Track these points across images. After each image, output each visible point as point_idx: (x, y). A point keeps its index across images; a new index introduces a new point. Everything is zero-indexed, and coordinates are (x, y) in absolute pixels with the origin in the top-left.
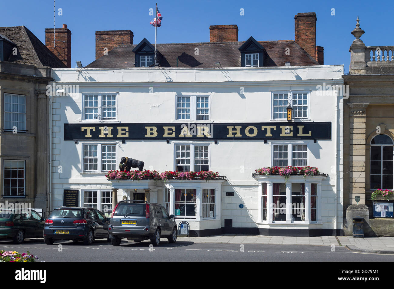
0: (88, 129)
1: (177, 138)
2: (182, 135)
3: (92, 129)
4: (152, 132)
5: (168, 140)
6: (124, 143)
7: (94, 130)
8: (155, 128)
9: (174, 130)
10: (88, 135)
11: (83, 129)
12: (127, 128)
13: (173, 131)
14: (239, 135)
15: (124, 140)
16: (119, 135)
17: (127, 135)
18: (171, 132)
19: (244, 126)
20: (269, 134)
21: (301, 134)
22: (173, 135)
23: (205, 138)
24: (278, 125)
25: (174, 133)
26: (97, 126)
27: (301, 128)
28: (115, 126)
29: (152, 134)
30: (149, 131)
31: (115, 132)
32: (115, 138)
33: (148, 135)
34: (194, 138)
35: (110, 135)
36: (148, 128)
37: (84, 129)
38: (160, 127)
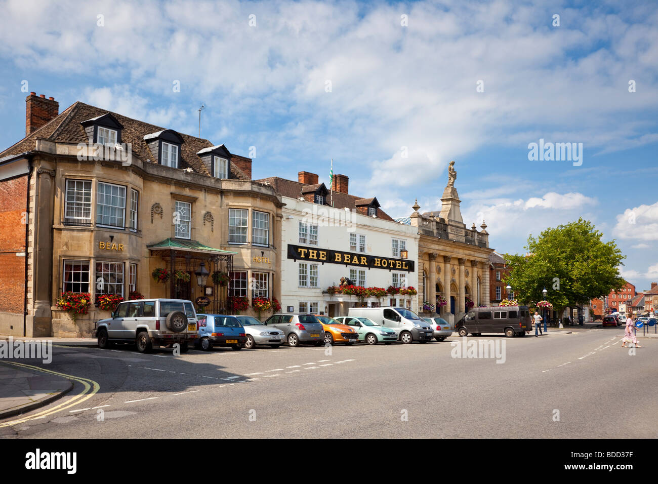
0: (303, 250)
1: (351, 264)
2: (353, 262)
5: (347, 264)
7: (306, 252)
10: (303, 256)
11: (299, 250)
12: (325, 253)
13: (349, 259)
14: (379, 265)
15: (323, 262)
16: (321, 258)
17: (325, 259)
19: (382, 258)
20: (392, 266)
21: (404, 268)
22: (349, 261)
23: (364, 266)
24: (395, 260)
26: (308, 248)
27: (404, 263)
28: (318, 250)
29: (338, 259)
30: (337, 257)
31: (318, 255)
32: (318, 260)
33: (336, 260)
34: (359, 265)
35: (315, 258)
36: (336, 254)
38: (343, 253)
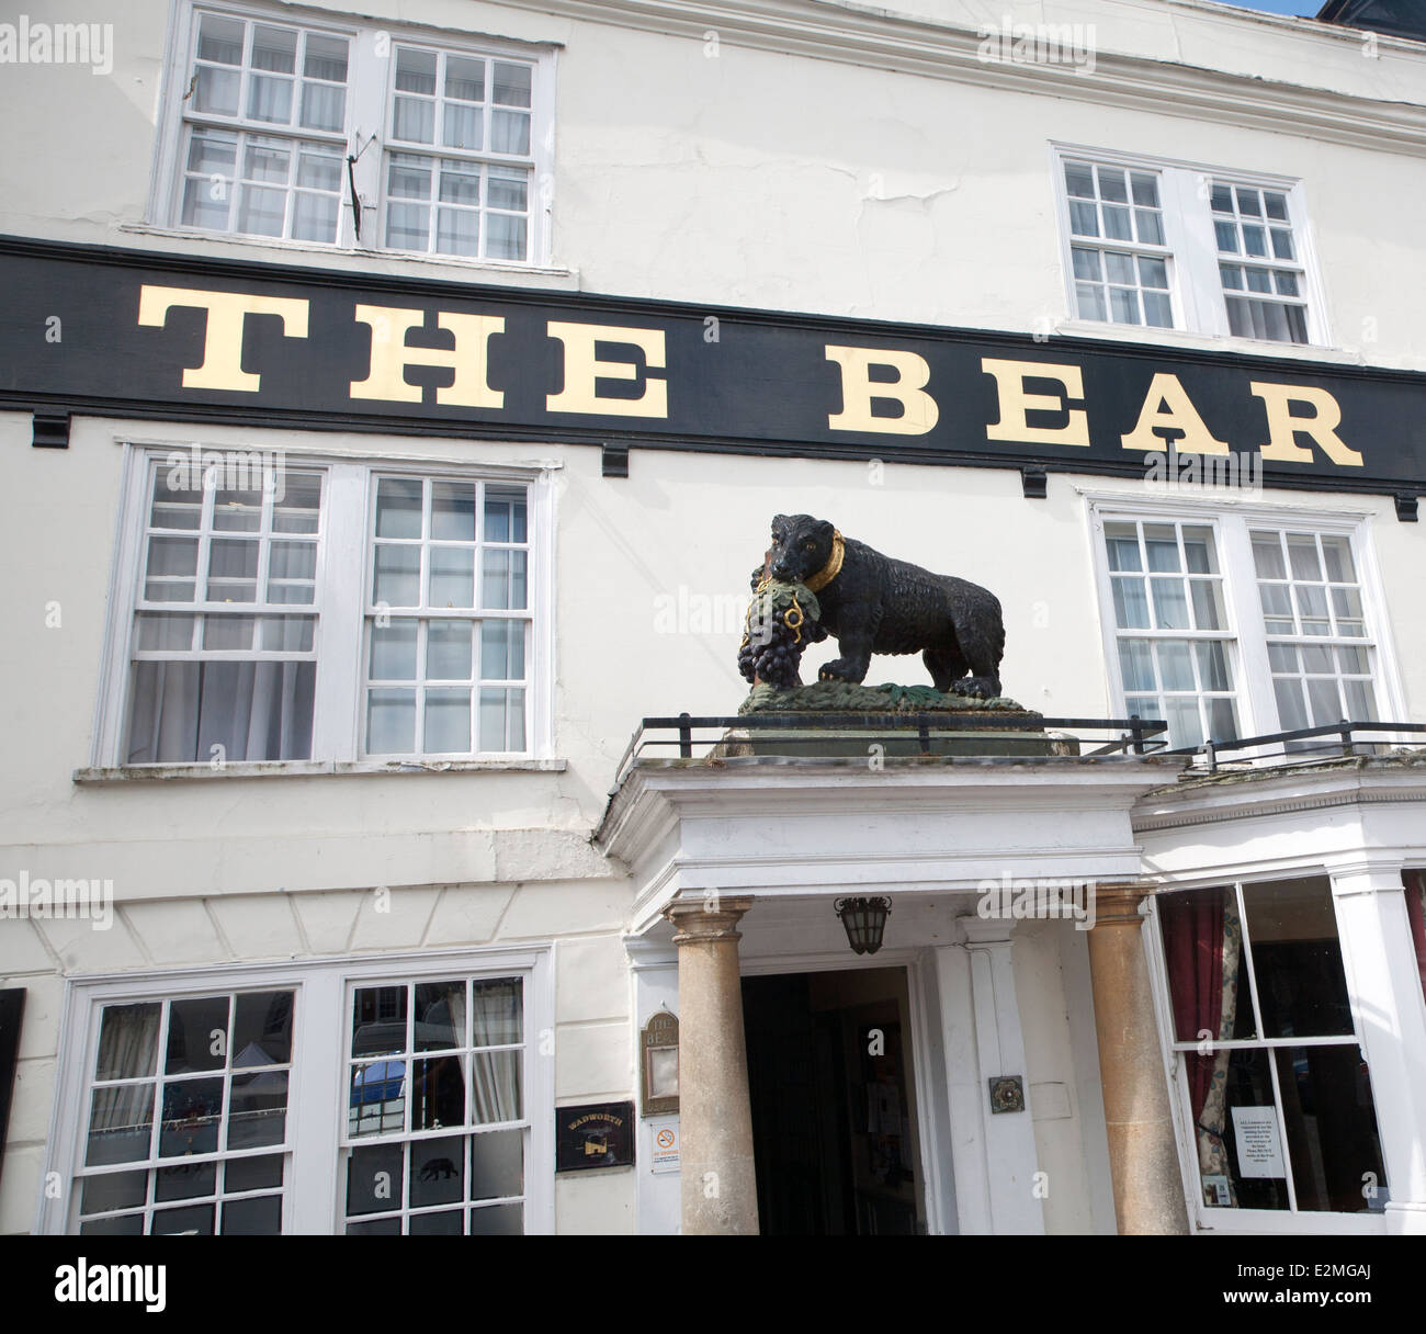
0: (226, 313)
3: (277, 321)
4: (885, 390)
5: (1038, 470)
6: (615, 466)
7: (297, 332)
8: (914, 368)
9: (1081, 396)
10: (220, 372)
12: (653, 345)
13: (1069, 404)
15: (618, 447)
16: (574, 399)
18: (1052, 403)
22: (1077, 432)
25: (1079, 419)
26: (335, 291)
29: (887, 408)
32: (525, 420)
35: (472, 390)
37: (174, 312)
